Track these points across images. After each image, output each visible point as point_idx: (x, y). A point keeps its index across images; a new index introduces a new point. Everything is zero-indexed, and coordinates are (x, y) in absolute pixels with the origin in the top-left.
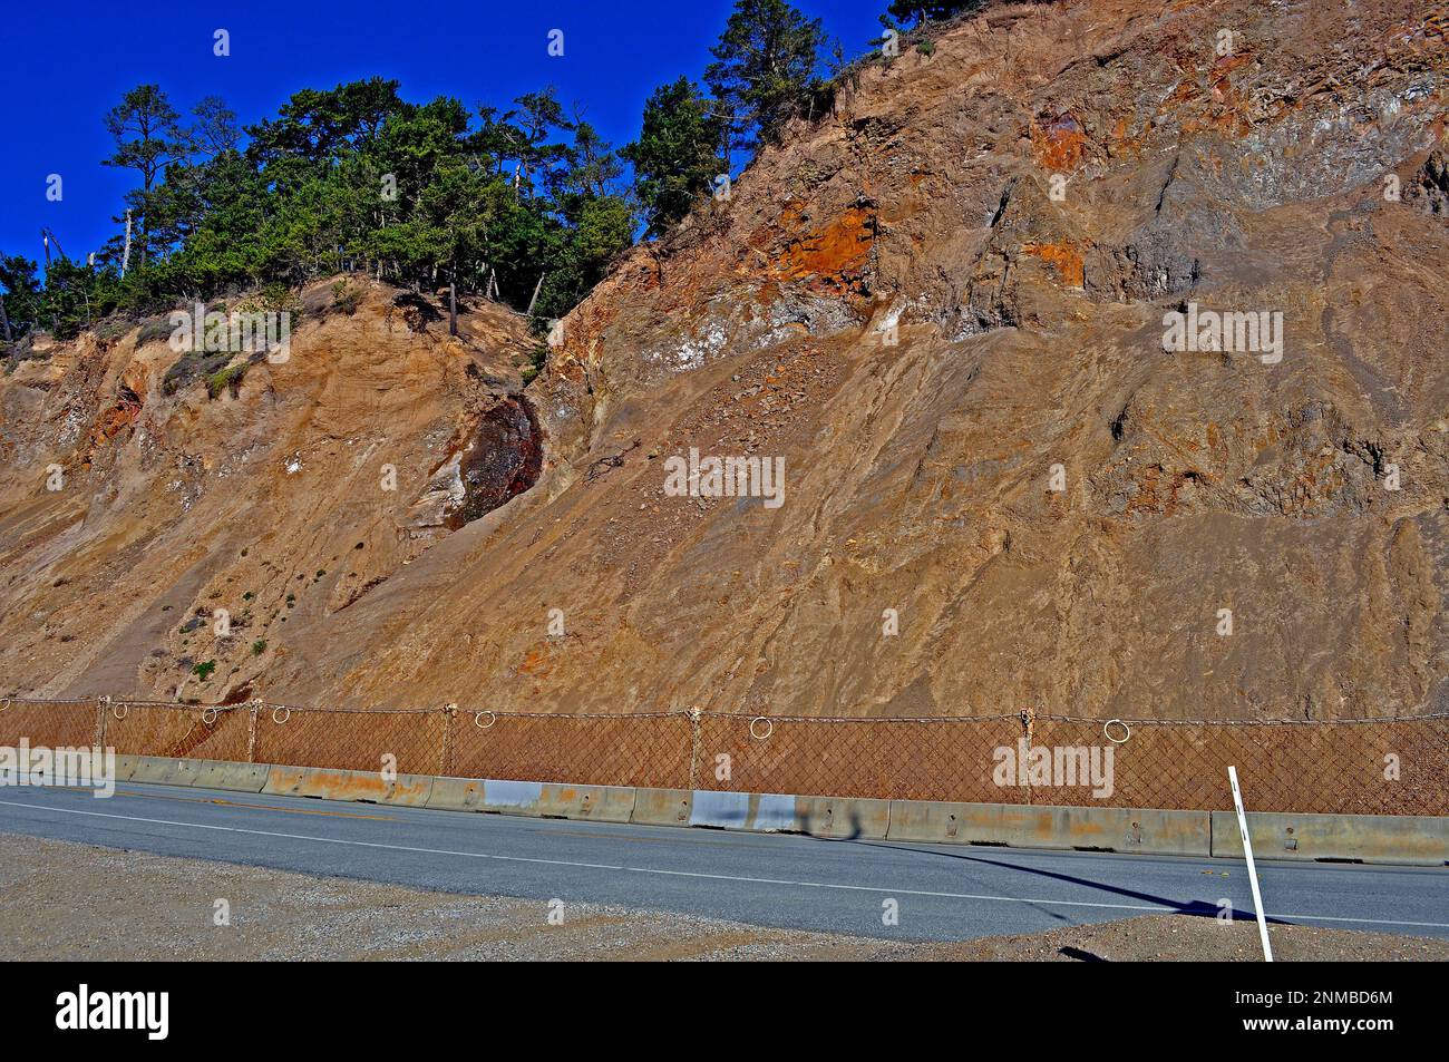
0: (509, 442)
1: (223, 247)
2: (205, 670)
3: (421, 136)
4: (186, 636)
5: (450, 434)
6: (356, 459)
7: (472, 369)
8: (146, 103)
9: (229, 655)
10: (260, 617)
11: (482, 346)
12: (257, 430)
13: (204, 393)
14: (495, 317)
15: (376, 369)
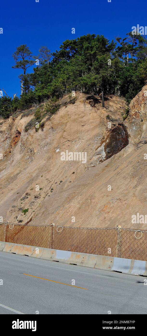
0: (119, 139)
1: (43, 88)
2: (26, 211)
3: (92, 47)
4: (22, 201)
5: (101, 137)
6: (75, 147)
7: (108, 117)
8: (23, 50)
9: (33, 207)
10: (43, 195)
11: (112, 110)
12: (48, 140)
13: (34, 130)
14: (117, 101)
15: (81, 119)
